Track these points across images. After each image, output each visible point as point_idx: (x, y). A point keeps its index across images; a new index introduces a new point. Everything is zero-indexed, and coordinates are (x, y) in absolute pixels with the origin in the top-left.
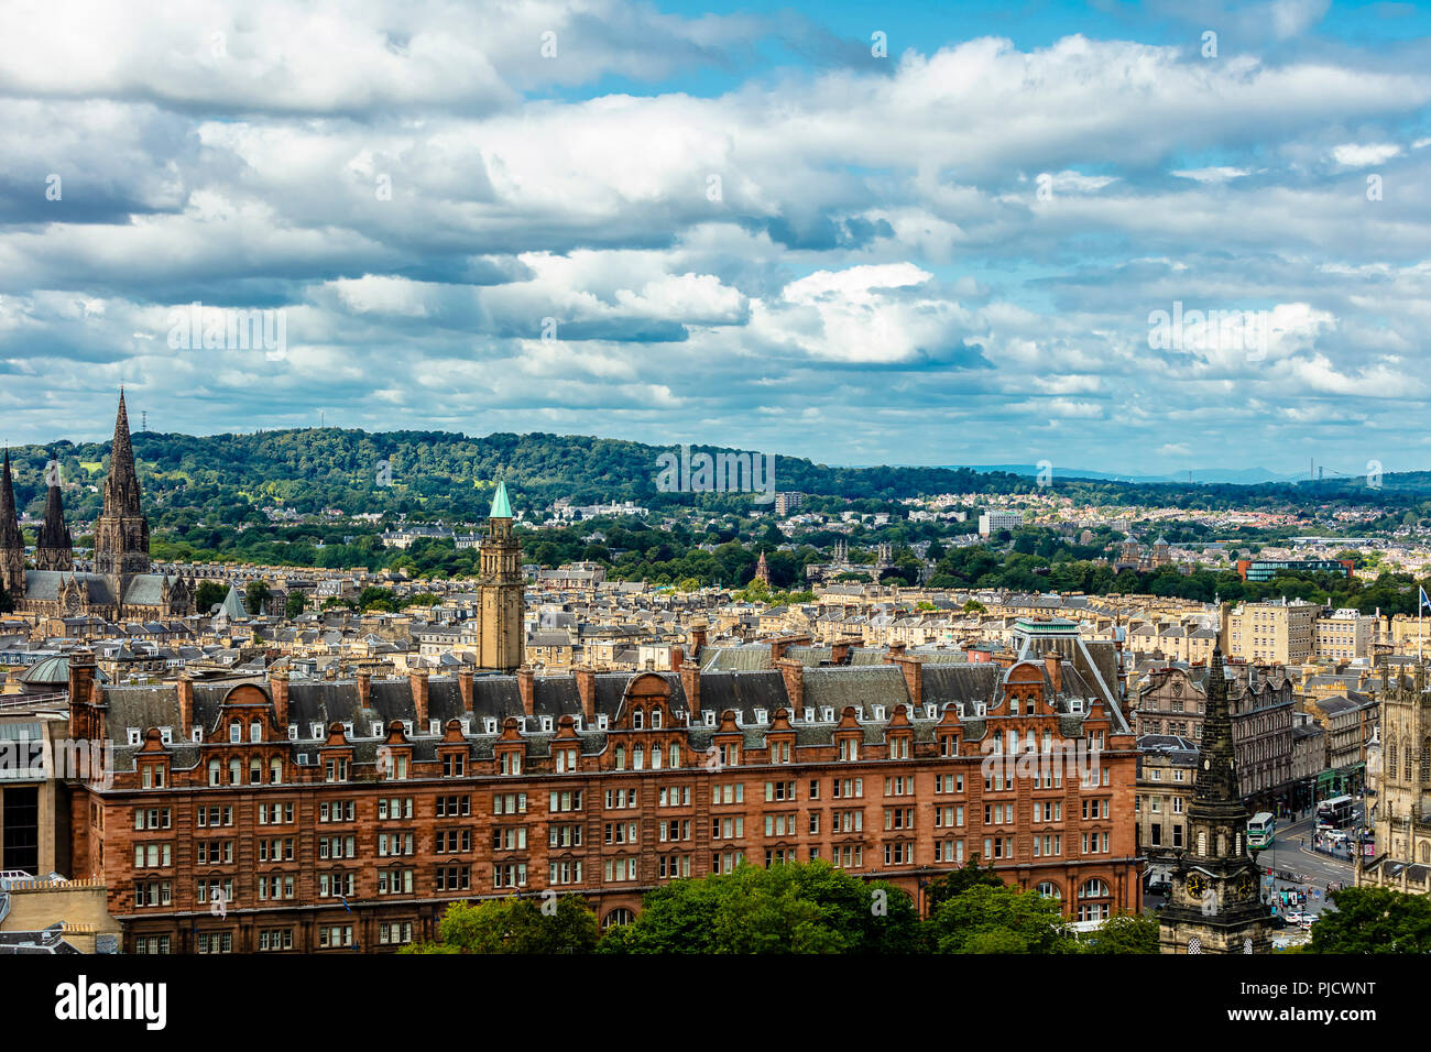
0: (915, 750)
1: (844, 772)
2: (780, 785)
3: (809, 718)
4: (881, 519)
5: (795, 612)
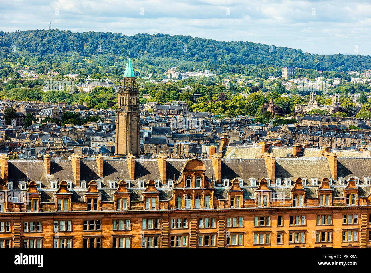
0: (333, 202)
1: (296, 212)
2: (262, 219)
3: (278, 184)
4: (337, 81)
5: (285, 129)
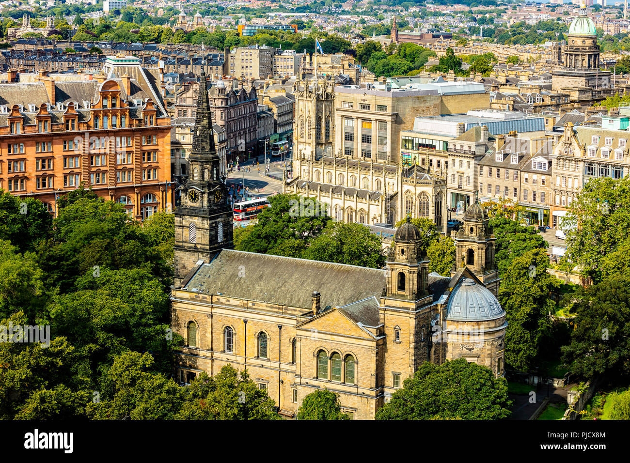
0: (52, 128)
1: (14, 140)
4: (51, 4)
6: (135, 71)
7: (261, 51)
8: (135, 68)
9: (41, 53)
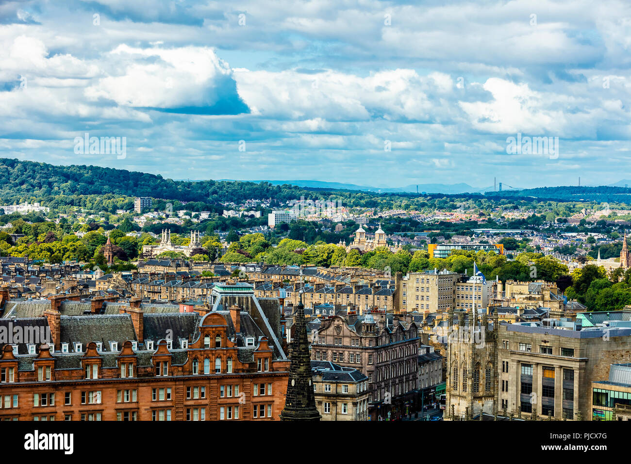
0: (137, 372)
1: (89, 387)
2: (44, 396)
3: (65, 350)
4: (204, 215)
5: (117, 278)
6: (248, 301)
7: (440, 277)
8: (247, 298)
9: (170, 277)
